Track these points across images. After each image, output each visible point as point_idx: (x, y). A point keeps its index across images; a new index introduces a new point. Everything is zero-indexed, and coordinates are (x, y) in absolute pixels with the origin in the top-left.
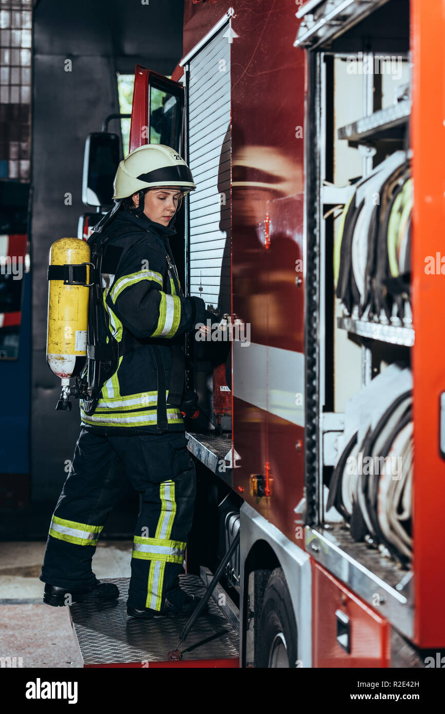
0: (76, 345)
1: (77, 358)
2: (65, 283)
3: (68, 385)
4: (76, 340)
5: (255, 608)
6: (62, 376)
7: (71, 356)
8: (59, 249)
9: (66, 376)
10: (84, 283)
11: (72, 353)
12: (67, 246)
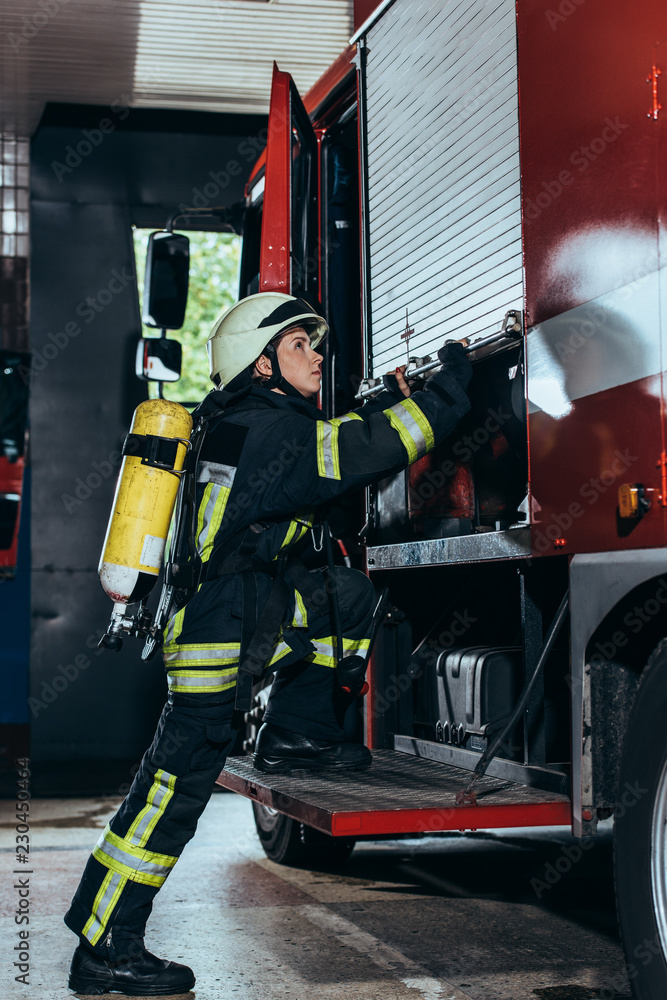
0: (142, 556)
1: (142, 576)
2: (143, 462)
3: (123, 613)
4: (144, 548)
5: (592, 721)
6: (115, 597)
7: (132, 570)
8: (145, 412)
9: (121, 599)
10: (170, 466)
11: (134, 567)
12: (157, 410)
